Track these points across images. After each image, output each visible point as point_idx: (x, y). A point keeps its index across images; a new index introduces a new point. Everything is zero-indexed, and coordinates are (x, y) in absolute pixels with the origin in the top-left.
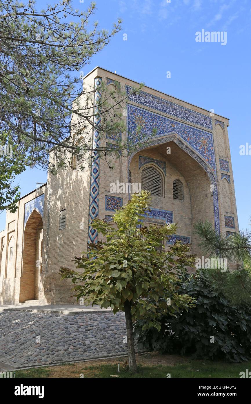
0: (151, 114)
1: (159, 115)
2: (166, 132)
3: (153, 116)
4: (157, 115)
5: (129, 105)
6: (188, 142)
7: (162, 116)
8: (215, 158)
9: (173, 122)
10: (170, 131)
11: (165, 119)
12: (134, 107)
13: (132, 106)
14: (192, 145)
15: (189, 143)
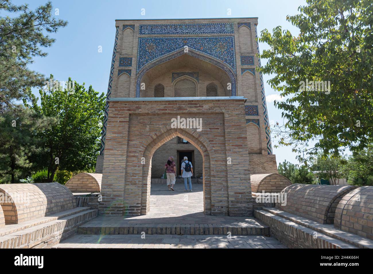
0: (163, 39)
1: (171, 38)
2: (177, 49)
3: (165, 40)
4: (169, 38)
5: (142, 38)
6: (201, 51)
7: (174, 38)
8: (235, 57)
9: (185, 39)
10: (182, 47)
11: (176, 39)
12: (147, 38)
13: (144, 38)
14: (206, 52)
15: (203, 51)
